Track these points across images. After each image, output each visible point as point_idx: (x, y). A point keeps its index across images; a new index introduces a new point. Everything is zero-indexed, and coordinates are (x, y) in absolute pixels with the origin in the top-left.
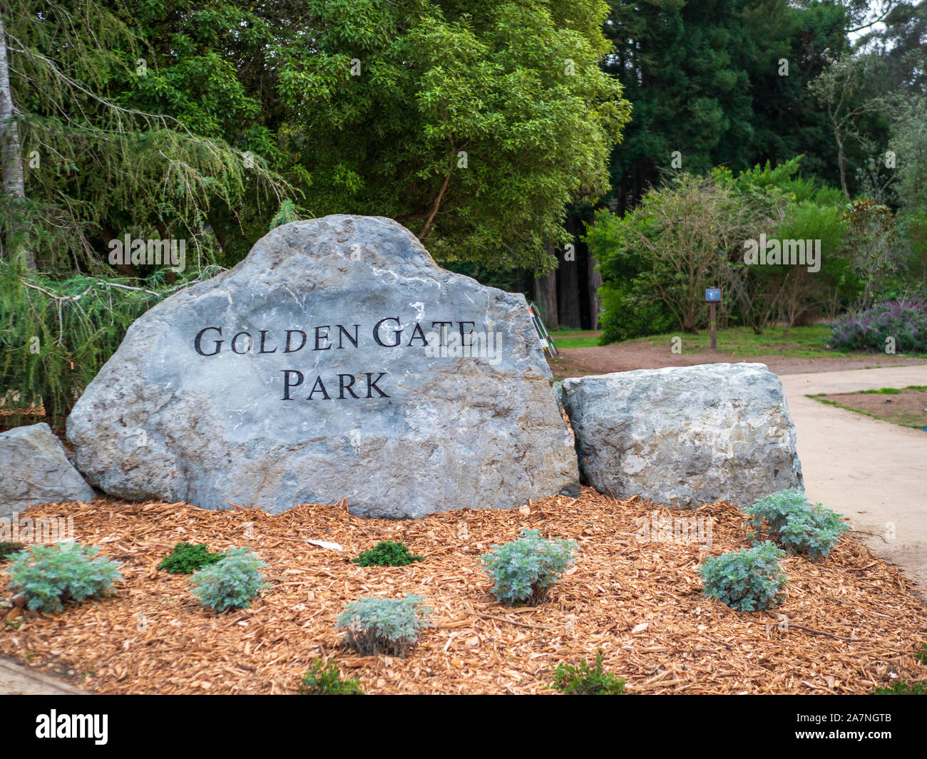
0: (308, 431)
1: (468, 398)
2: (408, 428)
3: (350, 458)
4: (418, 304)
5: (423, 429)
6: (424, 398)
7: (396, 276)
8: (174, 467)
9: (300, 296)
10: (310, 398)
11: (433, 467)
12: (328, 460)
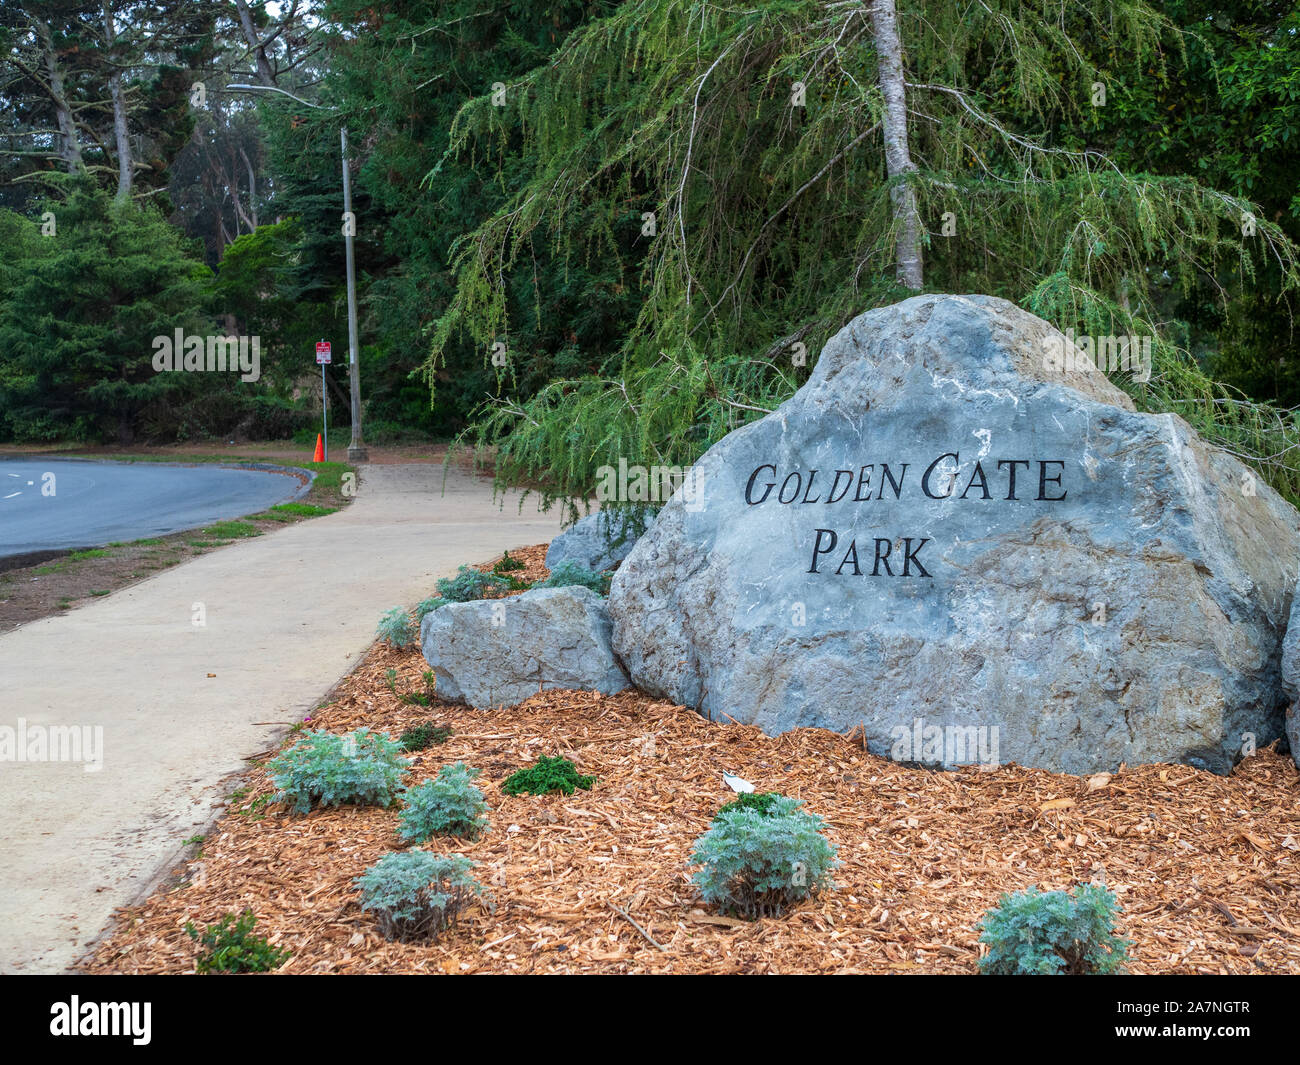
0: (829, 621)
1: (1045, 586)
2: (951, 627)
3: (875, 666)
4: (983, 432)
5: (971, 631)
6: (979, 580)
7: (961, 387)
8: (683, 658)
9: (856, 420)
10: (838, 572)
11: (975, 692)
12: (846, 665)
